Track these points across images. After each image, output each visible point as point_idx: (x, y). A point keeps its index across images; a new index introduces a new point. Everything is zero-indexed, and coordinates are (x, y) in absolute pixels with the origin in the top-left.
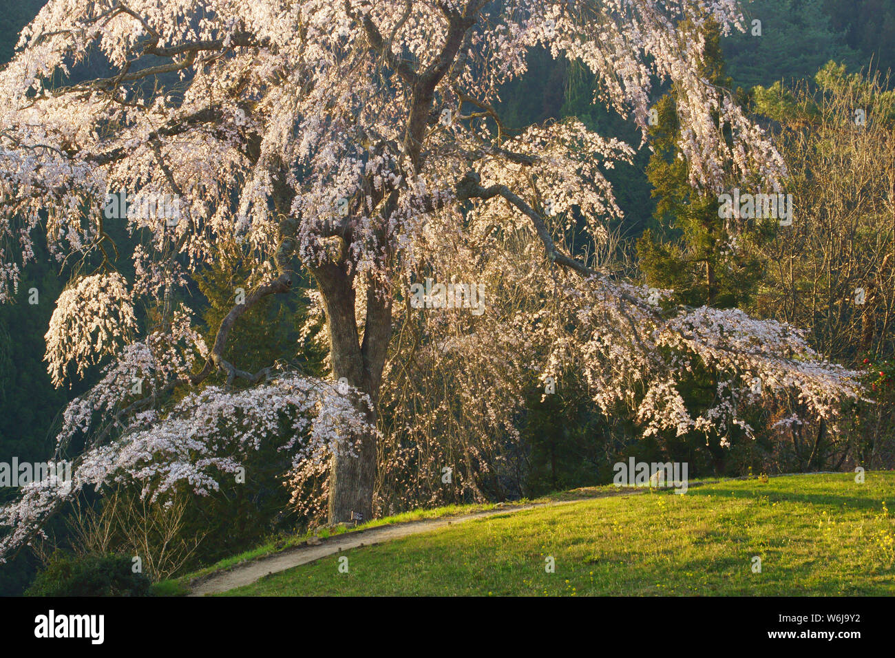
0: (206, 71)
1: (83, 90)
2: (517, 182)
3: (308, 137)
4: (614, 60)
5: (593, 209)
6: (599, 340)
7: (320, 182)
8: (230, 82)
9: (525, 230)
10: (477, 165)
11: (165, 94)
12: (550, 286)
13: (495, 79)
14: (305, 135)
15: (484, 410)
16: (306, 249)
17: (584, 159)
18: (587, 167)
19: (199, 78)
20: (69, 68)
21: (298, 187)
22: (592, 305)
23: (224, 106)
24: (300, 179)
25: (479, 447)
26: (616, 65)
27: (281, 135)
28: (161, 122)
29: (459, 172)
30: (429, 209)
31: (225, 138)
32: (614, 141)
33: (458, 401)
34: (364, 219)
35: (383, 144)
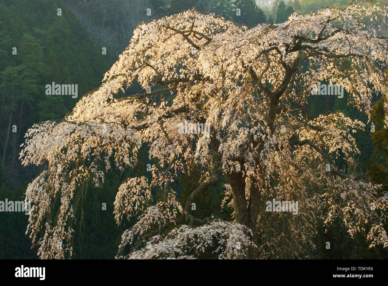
0: (182, 91)
1: (130, 99)
2: (315, 138)
3: (226, 119)
4: (357, 86)
5: (348, 150)
6: (350, 206)
7: (231, 138)
8: (192, 96)
9: (318, 158)
10: (297, 131)
11: (165, 101)
12: (329, 183)
13: (305, 94)
14: (225, 118)
15: (300, 236)
16: (225, 166)
17: (343, 128)
18: (344, 132)
19: (180, 94)
20: (125, 90)
21: (221, 140)
22: (347, 191)
23: (190, 106)
24: (222, 137)
25: (298, 252)
26: (357, 88)
27: (214, 118)
28: (163, 112)
29: (290, 134)
30: (278, 150)
31: (190, 119)
32: (356, 120)
33: (289, 232)
34: (250, 153)
35: (258, 121)
